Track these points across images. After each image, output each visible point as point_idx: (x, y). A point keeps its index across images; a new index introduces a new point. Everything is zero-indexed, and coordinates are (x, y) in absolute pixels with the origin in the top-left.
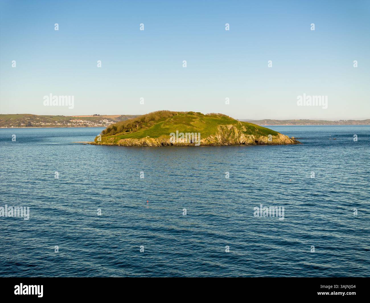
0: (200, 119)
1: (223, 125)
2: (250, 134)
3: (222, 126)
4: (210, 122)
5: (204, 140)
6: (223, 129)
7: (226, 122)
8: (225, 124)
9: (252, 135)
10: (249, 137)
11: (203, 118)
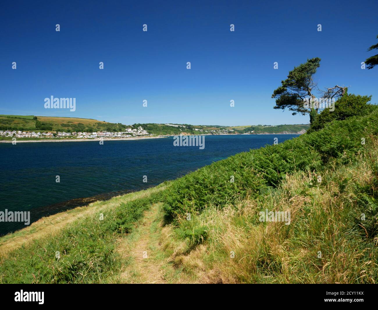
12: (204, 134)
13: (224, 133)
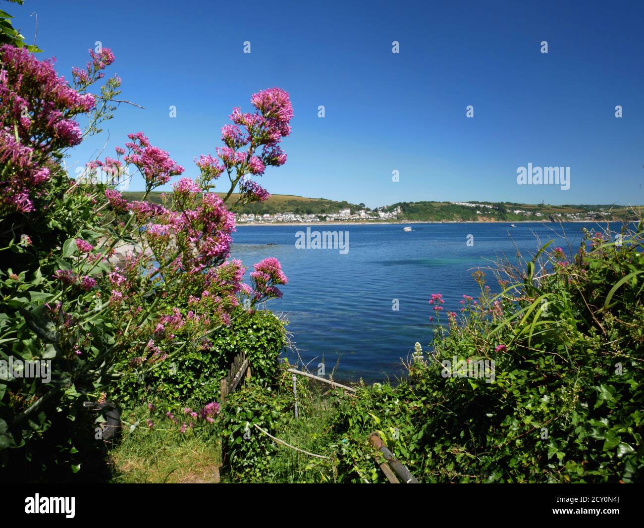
12: (533, 220)
13: (586, 220)
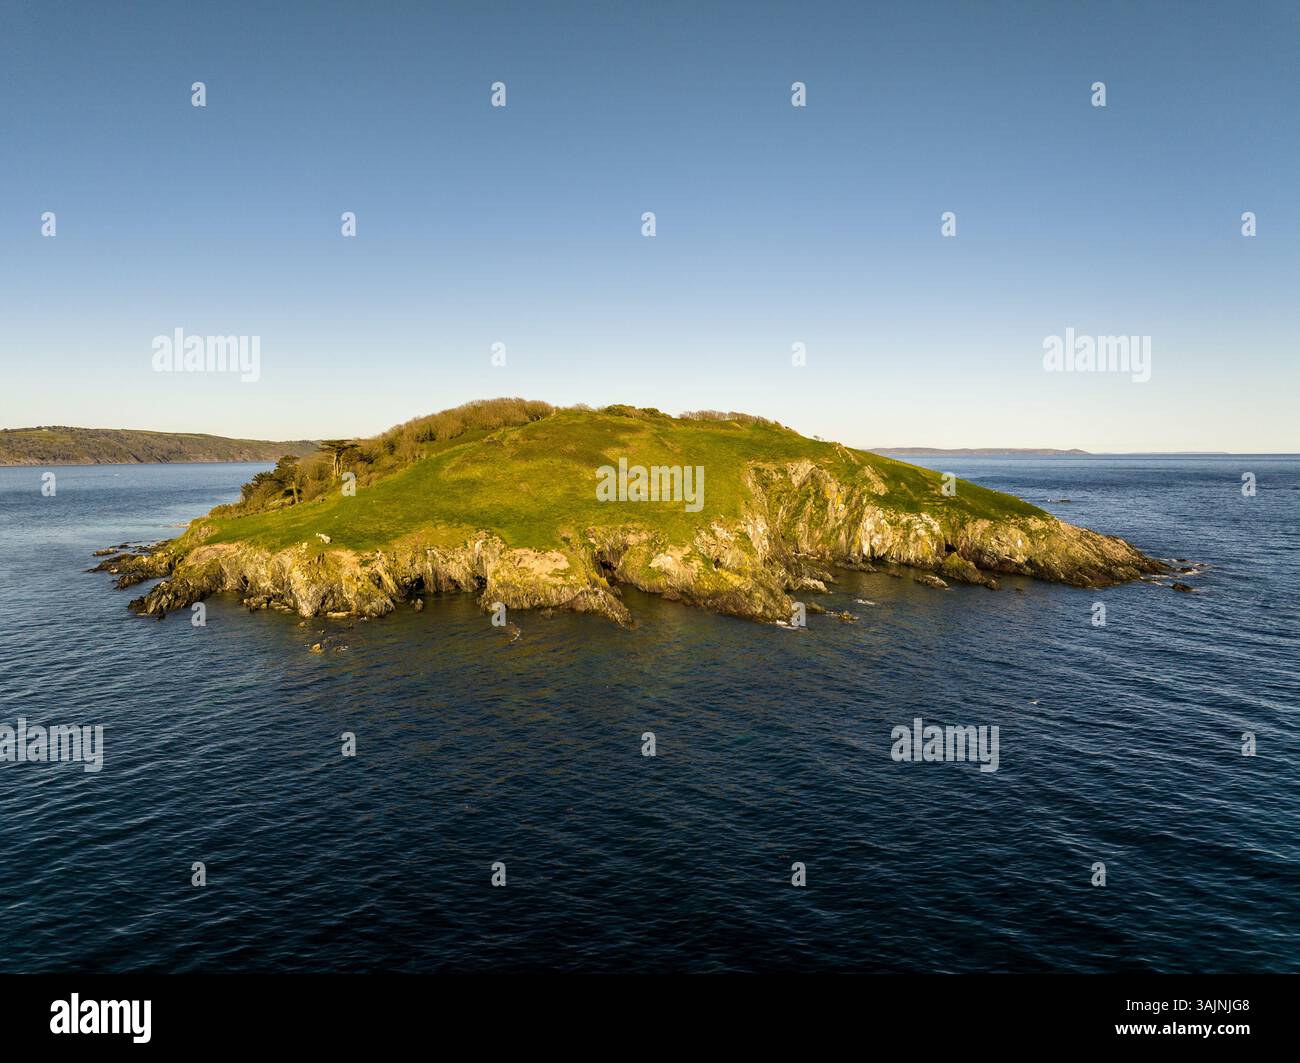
0: (655, 435)
1: (764, 461)
2: (913, 508)
3: (760, 465)
4: (703, 446)
5: (679, 556)
6: (765, 483)
7: (778, 445)
8: (775, 458)
9: (924, 515)
10: (908, 525)
11: (670, 430)
